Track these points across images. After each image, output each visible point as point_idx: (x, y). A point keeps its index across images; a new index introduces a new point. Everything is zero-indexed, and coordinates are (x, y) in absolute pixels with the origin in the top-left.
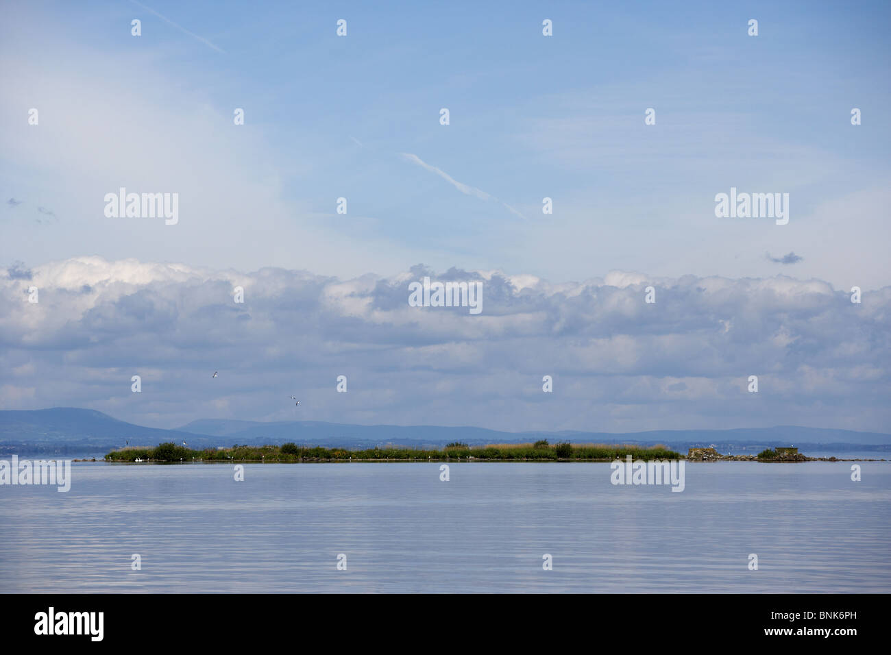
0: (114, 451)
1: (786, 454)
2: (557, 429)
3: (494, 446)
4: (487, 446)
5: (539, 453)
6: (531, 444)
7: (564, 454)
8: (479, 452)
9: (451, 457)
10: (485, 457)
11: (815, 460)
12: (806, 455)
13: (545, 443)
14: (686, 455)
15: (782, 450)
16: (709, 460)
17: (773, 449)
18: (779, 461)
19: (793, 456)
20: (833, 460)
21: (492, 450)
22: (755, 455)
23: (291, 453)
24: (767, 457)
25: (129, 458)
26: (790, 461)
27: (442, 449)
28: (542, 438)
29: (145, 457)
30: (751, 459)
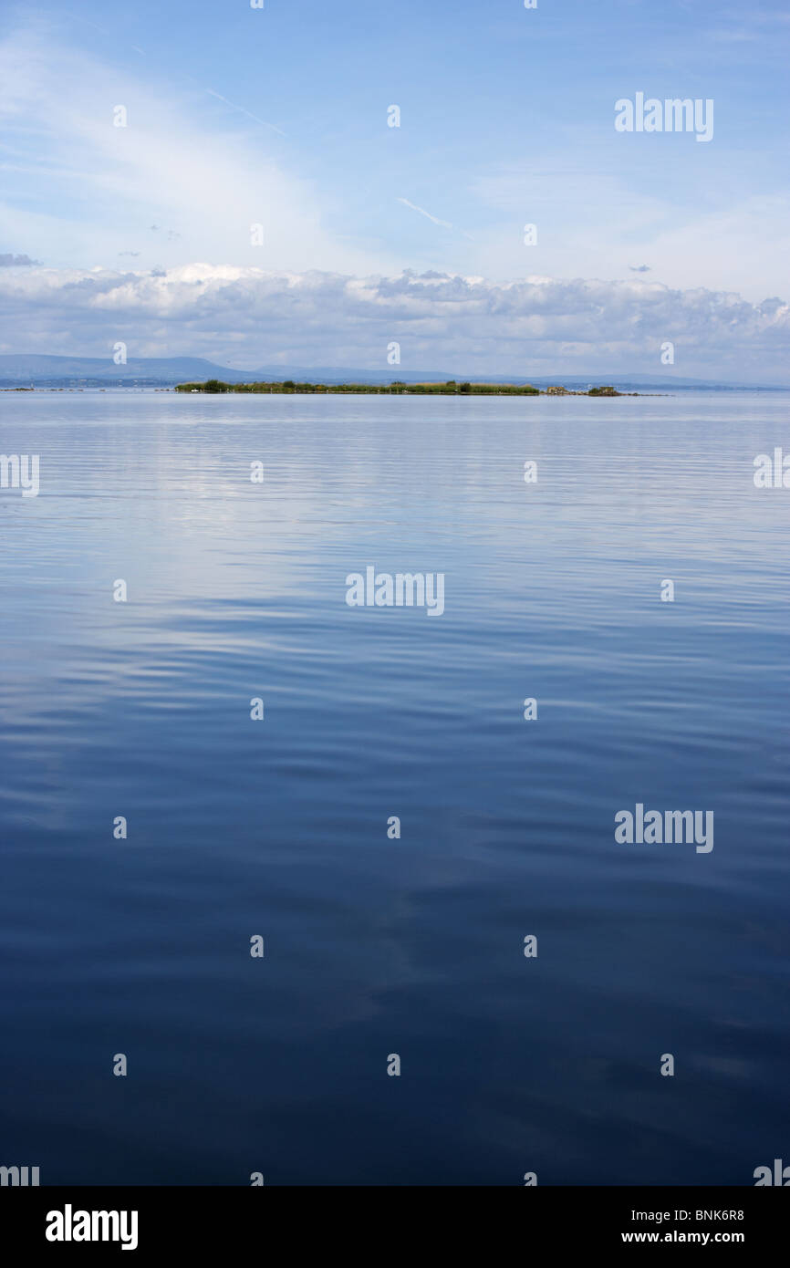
0: (180, 384)
1: (606, 391)
2: (462, 374)
3: (421, 384)
4: (416, 384)
5: (449, 389)
6: (444, 383)
7: (465, 390)
8: (411, 388)
9: (393, 391)
10: (413, 391)
11: (624, 395)
12: (620, 392)
13: (454, 382)
14: (545, 391)
15: (604, 388)
16: (558, 394)
17: (599, 388)
18: (601, 395)
19: (611, 393)
20: (636, 395)
21: (419, 387)
22: (587, 391)
23: (289, 387)
24: (594, 393)
25: (187, 389)
26: (609, 395)
27: (387, 385)
28: (451, 379)
29: (199, 388)
30: (585, 394)
